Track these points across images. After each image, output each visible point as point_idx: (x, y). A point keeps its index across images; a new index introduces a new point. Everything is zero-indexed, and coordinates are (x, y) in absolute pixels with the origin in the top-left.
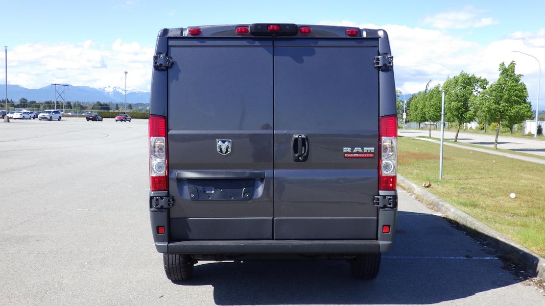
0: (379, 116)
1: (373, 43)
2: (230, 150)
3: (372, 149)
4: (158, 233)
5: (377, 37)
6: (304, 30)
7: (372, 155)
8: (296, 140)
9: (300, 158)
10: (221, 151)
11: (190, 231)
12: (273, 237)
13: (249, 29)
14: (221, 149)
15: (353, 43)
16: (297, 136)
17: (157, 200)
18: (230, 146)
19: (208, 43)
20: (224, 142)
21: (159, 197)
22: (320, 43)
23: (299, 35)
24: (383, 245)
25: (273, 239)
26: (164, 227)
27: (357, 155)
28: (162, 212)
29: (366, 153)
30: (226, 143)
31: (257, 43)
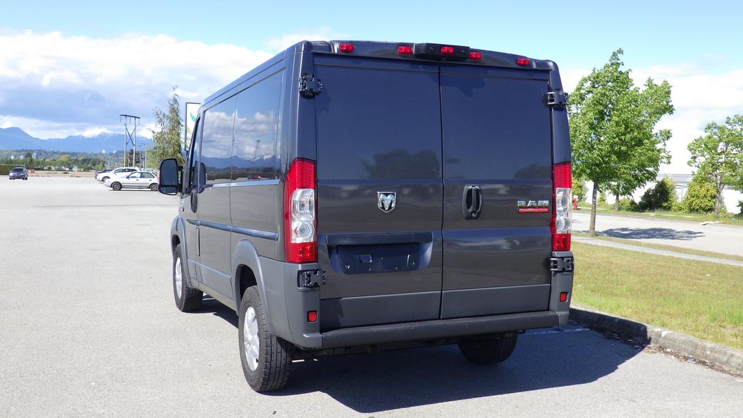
0: (552, 163)
1: (543, 76)
2: (393, 205)
3: (546, 202)
4: (308, 321)
5: (546, 69)
6: (476, 55)
7: (546, 210)
8: (470, 192)
9: (473, 215)
10: (383, 208)
11: (342, 316)
12: (440, 316)
13: (414, 50)
14: (383, 204)
15: (524, 75)
16: (470, 187)
17: (309, 275)
18: (394, 200)
19: (364, 64)
20: (387, 195)
21: (310, 271)
22: (491, 72)
23: (468, 61)
24: (561, 316)
25: (439, 319)
26: (316, 311)
27: (530, 210)
28: (314, 291)
29: (540, 207)
30: (389, 197)
31: (421, 68)
